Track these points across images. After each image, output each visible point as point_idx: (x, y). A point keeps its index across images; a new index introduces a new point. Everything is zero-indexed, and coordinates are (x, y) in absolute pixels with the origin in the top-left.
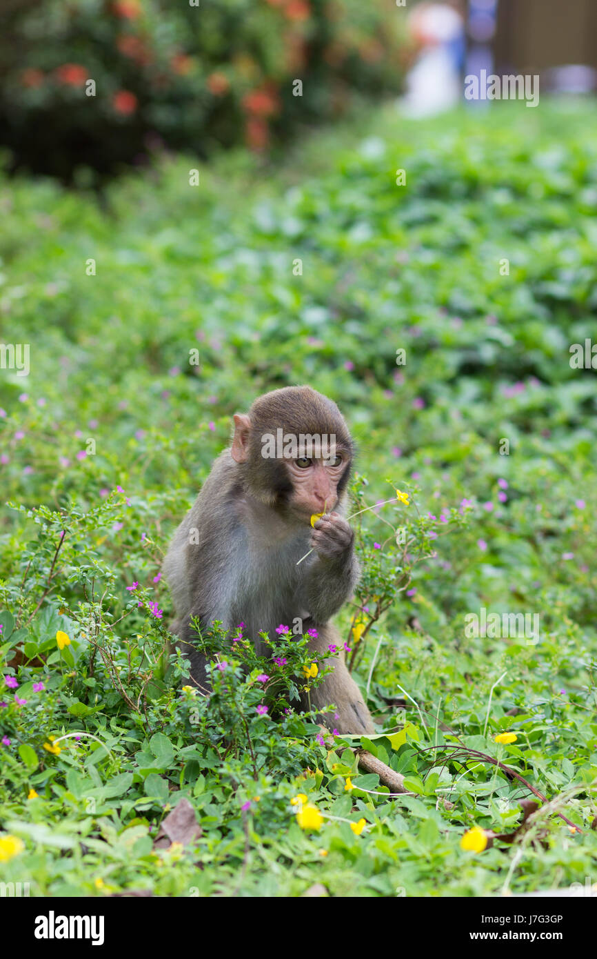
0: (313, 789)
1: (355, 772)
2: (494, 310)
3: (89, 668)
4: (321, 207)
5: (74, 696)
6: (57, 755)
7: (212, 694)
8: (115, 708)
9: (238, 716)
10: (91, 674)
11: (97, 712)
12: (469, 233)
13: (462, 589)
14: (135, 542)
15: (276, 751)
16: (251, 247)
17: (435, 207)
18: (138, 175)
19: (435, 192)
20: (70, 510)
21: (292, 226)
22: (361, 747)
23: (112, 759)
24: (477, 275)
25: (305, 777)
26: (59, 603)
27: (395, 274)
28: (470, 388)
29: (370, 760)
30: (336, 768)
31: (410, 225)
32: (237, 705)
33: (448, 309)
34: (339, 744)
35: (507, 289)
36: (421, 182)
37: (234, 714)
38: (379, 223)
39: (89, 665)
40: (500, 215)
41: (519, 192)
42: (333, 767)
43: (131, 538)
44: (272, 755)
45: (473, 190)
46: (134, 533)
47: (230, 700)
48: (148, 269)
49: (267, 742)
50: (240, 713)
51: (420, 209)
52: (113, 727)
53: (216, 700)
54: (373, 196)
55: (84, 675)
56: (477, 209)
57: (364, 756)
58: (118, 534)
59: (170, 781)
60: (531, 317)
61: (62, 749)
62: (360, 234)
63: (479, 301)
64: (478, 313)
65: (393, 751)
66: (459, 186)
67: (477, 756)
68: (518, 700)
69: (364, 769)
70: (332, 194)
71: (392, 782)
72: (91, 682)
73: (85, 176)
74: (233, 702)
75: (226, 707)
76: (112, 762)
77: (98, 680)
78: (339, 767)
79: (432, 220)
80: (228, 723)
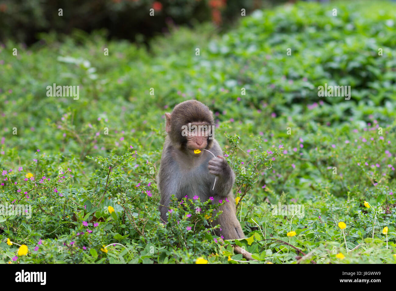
0: (214, 261)
1: (232, 253)
2: (307, 75)
3: (123, 221)
4: (237, 41)
5: (116, 232)
6: (107, 253)
7: (168, 223)
8: (134, 236)
9: (179, 232)
10: (124, 222)
11: (126, 238)
12: (298, 46)
13: (287, 185)
14: (145, 172)
15: (197, 245)
16: (207, 60)
17: (284, 37)
18: (163, 36)
19: (283, 30)
20: (111, 157)
21: (225, 50)
22: (235, 244)
23: (130, 253)
24: (301, 63)
25: (211, 256)
26: (108, 195)
27: (265, 65)
28: (297, 108)
29: (238, 249)
30: (224, 253)
31: (273, 45)
32: (178, 227)
33: (288, 77)
34: (226, 243)
35: (312, 67)
36: (278, 26)
37: (178, 231)
38: (260, 44)
39: (123, 219)
40: (311, 38)
41: (320, 28)
42: (223, 253)
43: (143, 170)
44: (195, 247)
45: (300, 28)
46: (144, 168)
47: (176, 225)
48: (164, 72)
49: (193, 242)
50: (180, 231)
51: (278, 38)
52: (133, 243)
53: (169, 225)
54: (257, 34)
55: (121, 223)
56: (302, 36)
57: (237, 248)
58: (137, 169)
59: (154, 261)
60: (323, 77)
61: (108, 250)
62: (252, 50)
63: (301, 72)
64: (301, 77)
65: (248, 245)
66: (294, 27)
67: (281, 242)
68: (301, 222)
69: (236, 252)
70: (241, 35)
71: (248, 257)
72: (124, 226)
73: (140, 38)
74: (177, 226)
75: (174, 229)
76: (130, 255)
77: (127, 225)
78: (225, 252)
79: (283, 42)
80: (176, 235)
